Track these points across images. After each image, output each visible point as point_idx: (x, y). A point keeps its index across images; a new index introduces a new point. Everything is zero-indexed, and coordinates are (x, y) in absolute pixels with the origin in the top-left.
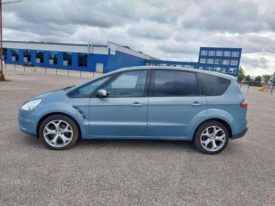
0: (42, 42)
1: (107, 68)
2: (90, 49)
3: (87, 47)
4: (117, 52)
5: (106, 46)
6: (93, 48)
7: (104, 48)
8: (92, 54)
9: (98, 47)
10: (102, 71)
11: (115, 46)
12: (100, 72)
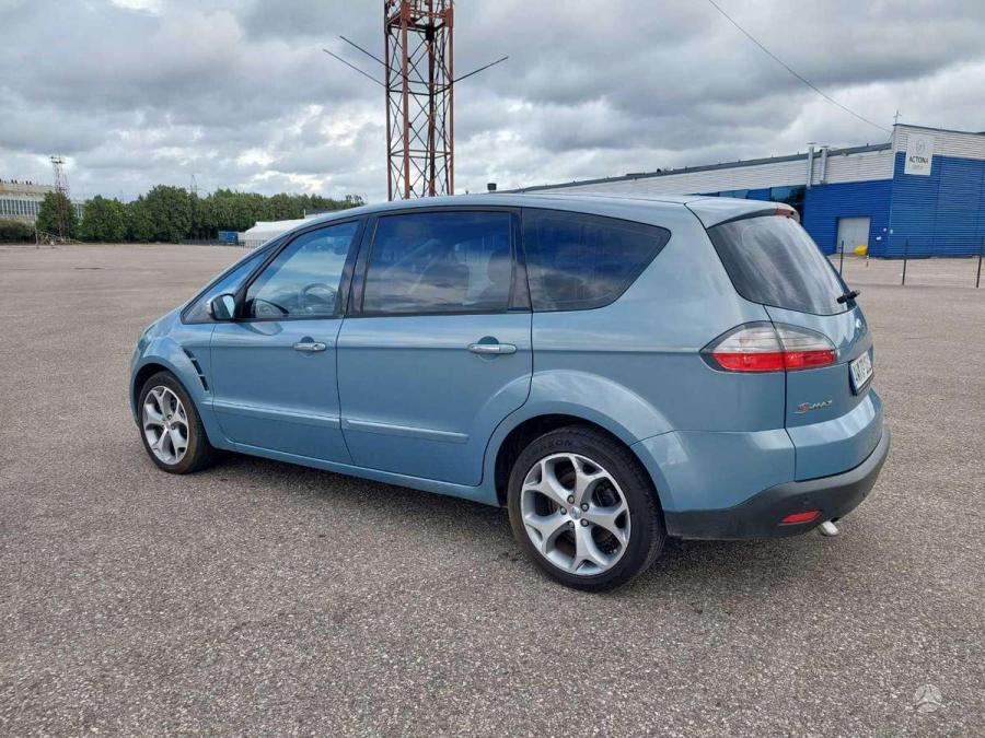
0: (659, 170)
1: (885, 235)
2: (817, 167)
3: (805, 161)
4: (938, 161)
5: (888, 146)
6: (826, 163)
7: (877, 152)
8: (825, 186)
9: (848, 154)
10: (863, 248)
11: (928, 139)
12: (854, 254)
